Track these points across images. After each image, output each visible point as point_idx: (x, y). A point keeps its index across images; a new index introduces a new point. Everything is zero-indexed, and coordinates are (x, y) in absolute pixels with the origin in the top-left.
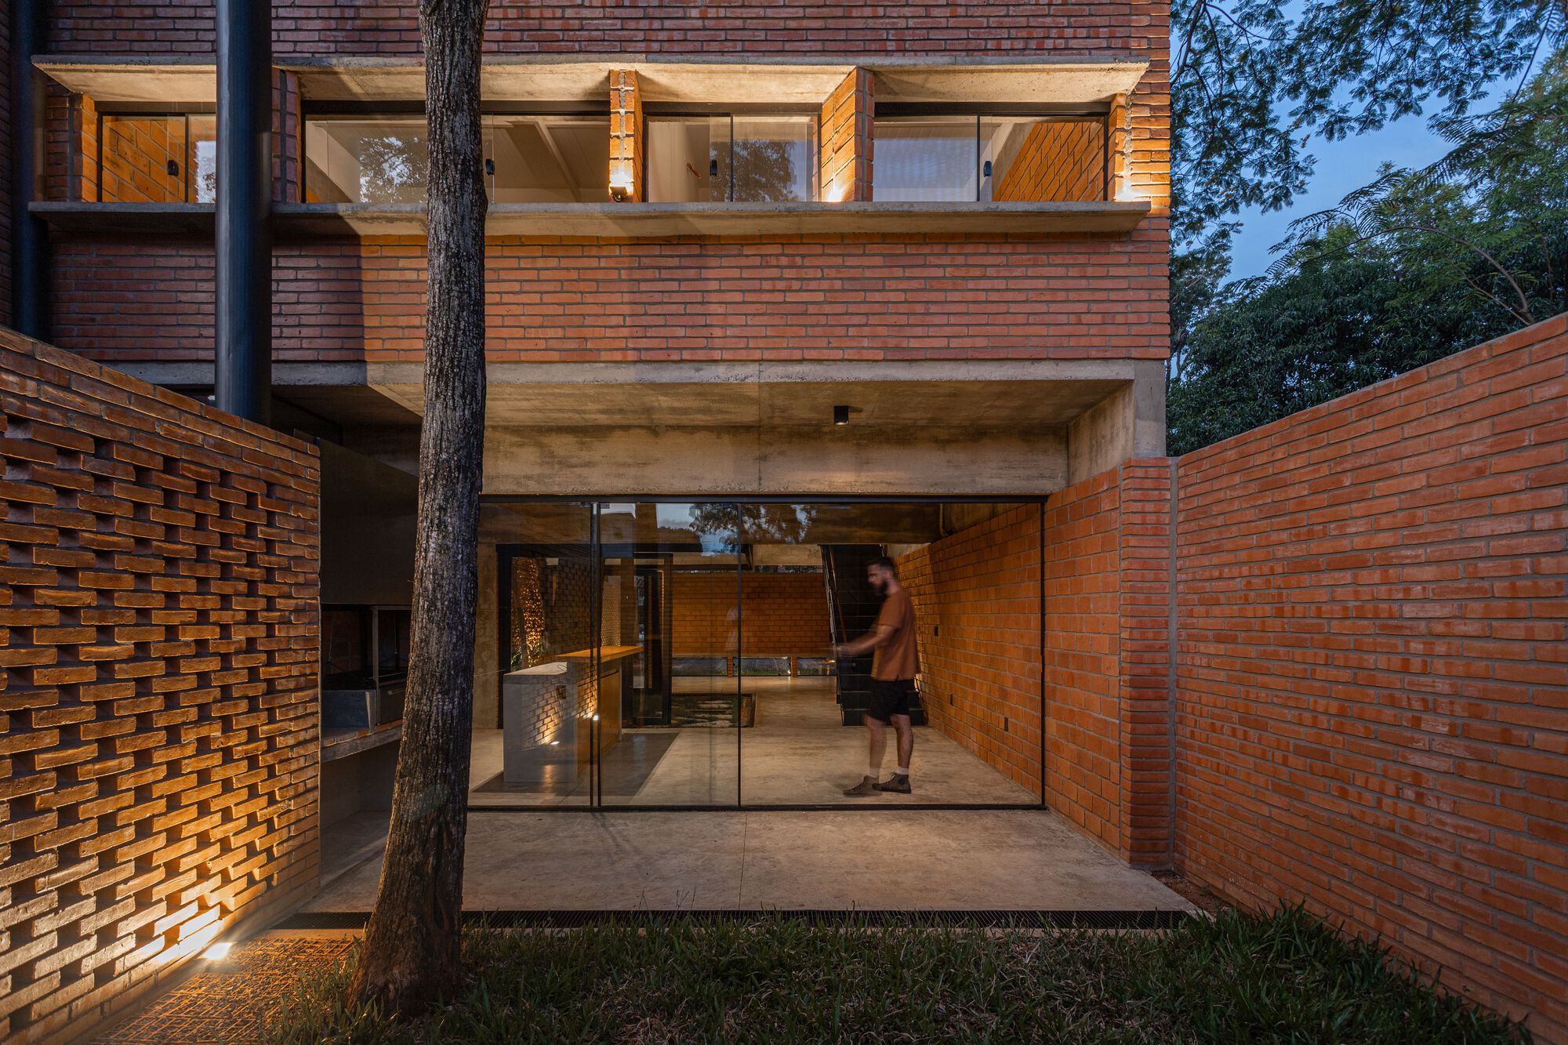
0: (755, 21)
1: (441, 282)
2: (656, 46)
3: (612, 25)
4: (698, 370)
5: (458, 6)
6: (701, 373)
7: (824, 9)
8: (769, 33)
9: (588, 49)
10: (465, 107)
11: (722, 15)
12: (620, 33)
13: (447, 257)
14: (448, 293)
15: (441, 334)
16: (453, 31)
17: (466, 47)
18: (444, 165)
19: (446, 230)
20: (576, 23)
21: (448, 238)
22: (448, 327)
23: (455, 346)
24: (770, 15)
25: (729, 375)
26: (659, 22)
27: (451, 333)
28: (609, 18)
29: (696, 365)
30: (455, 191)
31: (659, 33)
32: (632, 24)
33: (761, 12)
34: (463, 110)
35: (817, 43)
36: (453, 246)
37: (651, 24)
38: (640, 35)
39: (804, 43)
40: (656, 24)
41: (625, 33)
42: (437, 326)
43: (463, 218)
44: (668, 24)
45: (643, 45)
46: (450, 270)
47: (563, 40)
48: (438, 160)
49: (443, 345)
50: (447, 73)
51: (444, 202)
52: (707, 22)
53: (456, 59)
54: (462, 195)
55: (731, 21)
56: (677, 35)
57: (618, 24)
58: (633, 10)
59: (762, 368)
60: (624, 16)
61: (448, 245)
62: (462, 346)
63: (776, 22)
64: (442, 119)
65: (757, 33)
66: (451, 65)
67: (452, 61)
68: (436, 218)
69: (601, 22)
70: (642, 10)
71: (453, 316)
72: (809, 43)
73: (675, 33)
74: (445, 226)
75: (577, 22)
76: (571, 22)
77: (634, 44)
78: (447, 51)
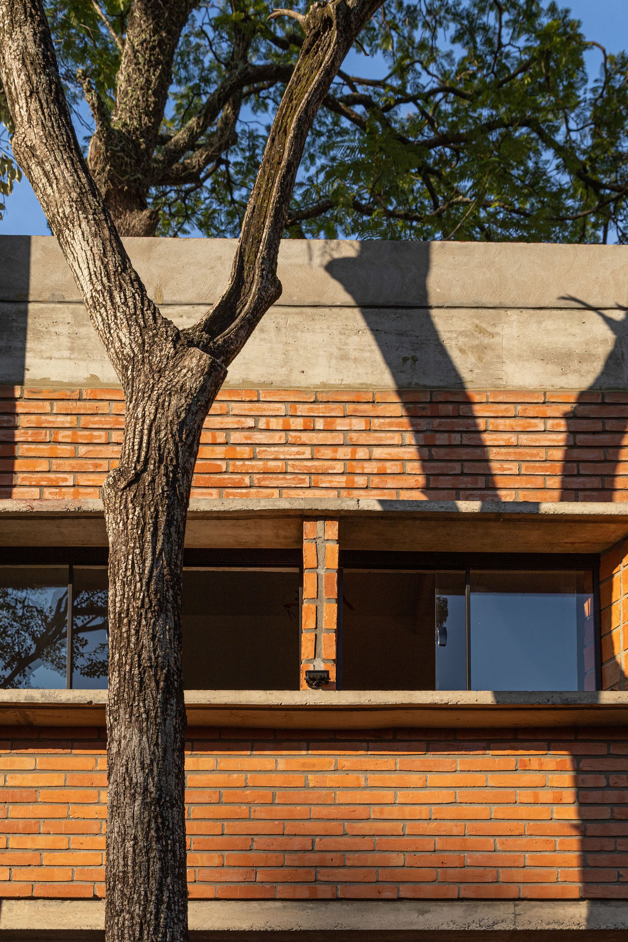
0: (503, 450)
1: (135, 838)
2: (360, 481)
3: (298, 453)
4: (422, 912)
5: (164, 479)
6: (427, 916)
7: (602, 436)
8: (524, 465)
9: (263, 483)
10: (169, 606)
11: (457, 442)
12: (309, 464)
13: (144, 804)
14: (147, 852)
15: (137, 910)
16: (156, 510)
17: (173, 529)
18: (141, 682)
19: (143, 768)
20: (246, 452)
21: (146, 780)
22: (147, 901)
23: (157, 926)
24: (525, 443)
25: (470, 920)
26: (366, 450)
27: (152, 907)
28: (293, 445)
29: (420, 905)
30: (156, 717)
31: (366, 464)
32: (328, 453)
33: (513, 439)
34: (167, 610)
35: (593, 479)
36: (153, 789)
37: (354, 453)
38: (339, 467)
39: (574, 479)
40: (362, 453)
41: (316, 463)
42: (130, 900)
43: (165, 751)
44: (378, 453)
45: (343, 479)
46: (149, 822)
47: (225, 472)
48: (132, 677)
49: (141, 925)
50: (148, 563)
51: (141, 731)
52: (434, 451)
53: (159, 546)
54: (165, 720)
55: (469, 450)
56: (391, 467)
57: (307, 452)
58: (329, 435)
59: (519, 909)
60: (315, 442)
61: (146, 789)
62: (166, 927)
63: (535, 451)
64: (139, 623)
65: (506, 465)
66: (154, 553)
67: (154, 549)
68: (129, 752)
69: (282, 449)
70: (341, 435)
71: (154, 885)
72: (581, 479)
73: (388, 464)
74: (142, 763)
75: (247, 449)
76: (238, 448)
77: (329, 478)
78: (149, 536)
